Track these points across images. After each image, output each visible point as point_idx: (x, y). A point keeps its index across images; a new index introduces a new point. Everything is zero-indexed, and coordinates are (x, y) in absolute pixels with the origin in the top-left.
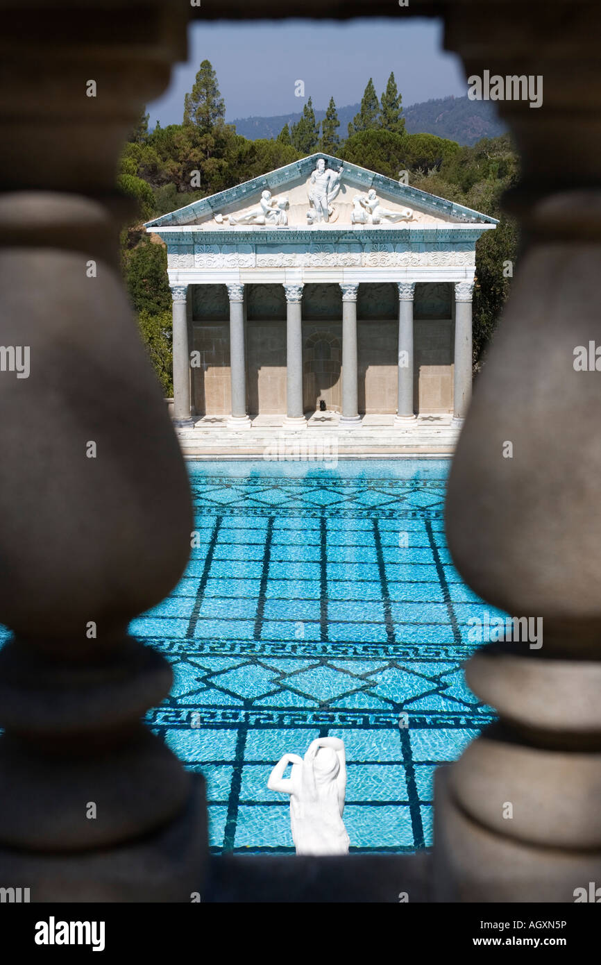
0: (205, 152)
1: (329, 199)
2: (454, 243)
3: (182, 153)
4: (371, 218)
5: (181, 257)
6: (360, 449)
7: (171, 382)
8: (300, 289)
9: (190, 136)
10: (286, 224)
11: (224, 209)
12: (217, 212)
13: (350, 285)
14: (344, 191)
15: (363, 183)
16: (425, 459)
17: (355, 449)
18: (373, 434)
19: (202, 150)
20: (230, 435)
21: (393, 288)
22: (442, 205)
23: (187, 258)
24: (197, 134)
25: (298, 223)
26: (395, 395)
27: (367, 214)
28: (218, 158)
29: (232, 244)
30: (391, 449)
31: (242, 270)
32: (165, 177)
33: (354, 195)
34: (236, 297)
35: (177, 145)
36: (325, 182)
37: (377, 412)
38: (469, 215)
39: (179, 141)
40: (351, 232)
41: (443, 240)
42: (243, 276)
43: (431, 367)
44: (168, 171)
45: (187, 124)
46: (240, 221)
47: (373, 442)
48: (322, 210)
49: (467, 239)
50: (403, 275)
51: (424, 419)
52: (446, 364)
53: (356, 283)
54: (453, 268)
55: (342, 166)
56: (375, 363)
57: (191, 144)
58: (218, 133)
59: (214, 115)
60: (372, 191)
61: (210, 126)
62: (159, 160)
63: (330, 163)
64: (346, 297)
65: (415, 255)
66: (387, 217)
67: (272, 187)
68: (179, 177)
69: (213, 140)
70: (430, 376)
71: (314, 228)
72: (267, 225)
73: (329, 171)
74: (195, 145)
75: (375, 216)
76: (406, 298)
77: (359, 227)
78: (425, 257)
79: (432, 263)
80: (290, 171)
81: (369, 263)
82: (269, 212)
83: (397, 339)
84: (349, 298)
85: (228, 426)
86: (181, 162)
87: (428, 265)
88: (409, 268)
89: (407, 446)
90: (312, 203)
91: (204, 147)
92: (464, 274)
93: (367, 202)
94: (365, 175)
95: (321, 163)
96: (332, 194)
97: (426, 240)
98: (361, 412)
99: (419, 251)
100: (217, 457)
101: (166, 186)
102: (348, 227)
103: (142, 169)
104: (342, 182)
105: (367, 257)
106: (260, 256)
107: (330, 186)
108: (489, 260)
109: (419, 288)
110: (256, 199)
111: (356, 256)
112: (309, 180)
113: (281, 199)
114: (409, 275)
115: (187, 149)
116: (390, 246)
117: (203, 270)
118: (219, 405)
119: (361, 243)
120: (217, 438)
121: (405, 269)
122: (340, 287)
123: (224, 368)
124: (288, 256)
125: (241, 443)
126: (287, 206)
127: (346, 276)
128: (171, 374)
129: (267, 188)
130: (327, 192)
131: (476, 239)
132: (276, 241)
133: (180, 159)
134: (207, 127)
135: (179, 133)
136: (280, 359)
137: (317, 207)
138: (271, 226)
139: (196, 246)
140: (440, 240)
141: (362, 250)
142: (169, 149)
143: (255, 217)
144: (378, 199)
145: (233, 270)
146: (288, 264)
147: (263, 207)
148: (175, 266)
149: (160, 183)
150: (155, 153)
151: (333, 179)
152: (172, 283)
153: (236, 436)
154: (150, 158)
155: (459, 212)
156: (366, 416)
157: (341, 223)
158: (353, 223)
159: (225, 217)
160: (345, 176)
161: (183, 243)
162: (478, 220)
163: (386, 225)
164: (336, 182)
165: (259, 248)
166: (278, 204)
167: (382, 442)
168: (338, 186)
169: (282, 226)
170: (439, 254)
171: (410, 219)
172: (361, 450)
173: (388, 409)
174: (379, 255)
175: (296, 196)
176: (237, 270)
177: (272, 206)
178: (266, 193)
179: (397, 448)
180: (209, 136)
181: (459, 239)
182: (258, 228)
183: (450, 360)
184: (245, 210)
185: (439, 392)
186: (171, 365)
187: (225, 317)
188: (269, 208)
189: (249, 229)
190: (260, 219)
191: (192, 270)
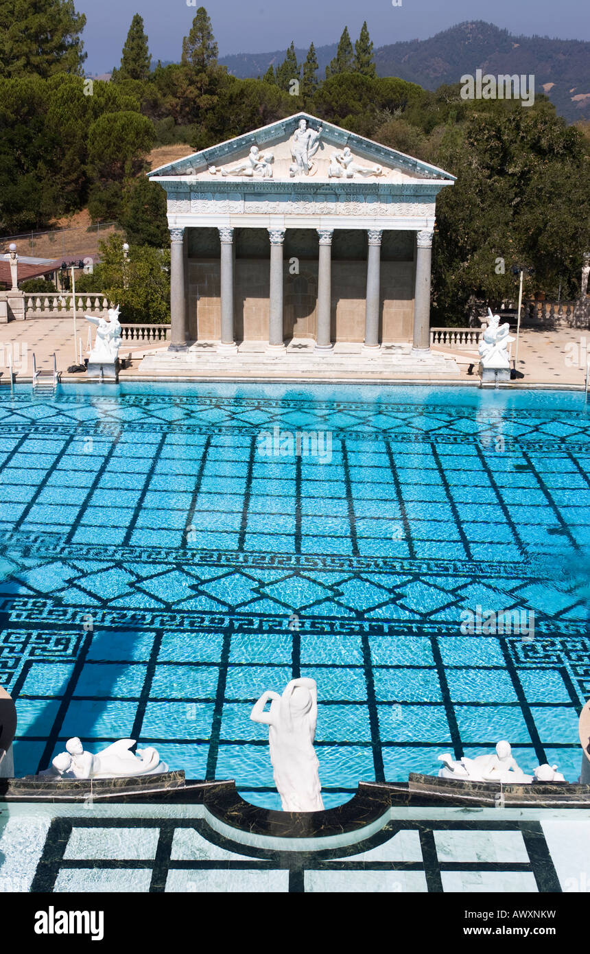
0: (200, 89)
1: (309, 155)
2: (417, 196)
3: (180, 90)
4: (345, 172)
5: (179, 203)
6: (331, 374)
7: (169, 309)
8: (282, 233)
9: (187, 75)
10: (271, 176)
11: (217, 161)
12: (211, 165)
13: (326, 231)
14: (323, 148)
15: (339, 142)
16: (387, 384)
17: (327, 374)
18: (344, 361)
19: (197, 88)
20: (219, 359)
21: (364, 234)
22: (408, 163)
23: (184, 204)
24: (193, 73)
25: (281, 175)
26: (363, 326)
27: (342, 169)
28: (211, 95)
29: (223, 192)
30: (359, 375)
31: (232, 216)
32: (165, 111)
33: (331, 151)
34: (226, 239)
35: (175, 82)
36: (306, 140)
37: (347, 341)
38: (431, 172)
39: (177, 79)
40: (328, 184)
41: (408, 193)
42: (234, 221)
43: (395, 301)
44: (168, 106)
45: (185, 64)
46: (231, 173)
47: (343, 368)
48: (303, 164)
49: (429, 193)
50: (373, 223)
51: (388, 348)
52: (408, 299)
53: (331, 229)
54: (415, 218)
55: (321, 126)
56: (346, 297)
57: (187, 82)
58: (212, 72)
59: (209, 56)
60: (347, 149)
61: (204, 66)
62: (159, 96)
63: (310, 124)
64: (322, 241)
65: (384, 206)
66: (360, 172)
67: (259, 143)
68: (177, 111)
69: (207, 79)
70: (393, 310)
71: (296, 180)
72: (254, 177)
73: (310, 130)
74: (192, 83)
75: (349, 171)
76: (374, 243)
77: (334, 181)
78: (392, 207)
79: (398, 213)
80: (276, 129)
81: (343, 212)
82: (256, 165)
83: (366, 277)
84: (325, 241)
85: (218, 352)
86: (179, 98)
87: (394, 215)
88: (378, 217)
89: (373, 372)
90: (294, 158)
91: (199, 85)
92: (425, 224)
93: (342, 159)
94: (341, 135)
95: (303, 123)
96: (311, 151)
97: (393, 193)
98: (333, 340)
99: (387, 202)
100: (208, 379)
101: (165, 120)
102: (327, 181)
103: (145, 103)
104: (320, 140)
105: (341, 206)
106: (248, 204)
107: (310, 144)
108: (447, 209)
109: (386, 234)
110: (246, 153)
111: (331, 205)
112: (292, 138)
113: (267, 153)
114: (378, 223)
115: (185, 86)
116: (361, 197)
117: (199, 215)
118: (211, 332)
119: (336, 194)
120: (208, 361)
121: (374, 217)
122: (317, 232)
123: (215, 299)
124: (273, 204)
125: (228, 366)
126: (272, 160)
127: (322, 223)
128: (169, 303)
129: (255, 144)
130: (307, 149)
131: (436, 193)
132: (262, 190)
133: (178, 95)
134: (201, 66)
135: (178, 71)
136: (264, 292)
137: (299, 162)
138: (258, 178)
139: (192, 194)
140: (405, 193)
141: (337, 200)
142: (168, 86)
143: (244, 170)
144: (352, 155)
145: (224, 215)
146: (271, 211)
147: (251, 161)
148: (174, 211)
149: (160, 116)
150: (156, 89)
151: (313, 137)
152: (171, 226)
153: (225, 360)
154: (151, 93)
155: (423, 169)
156: (337, 344)
157: (319, 176)
158: (330, 177)
159: (218, 168)
160: (324, 135)
161: (181, 190)
162: (439, 176)
163: (359, 179)
164: (316, 141)
165: (247, 197)
166: (265, 158)
167: (350, 368)
168: (317, 144)
169: (267, 178)
170: (404, 205)
171: (380, 175)
172: (333, 375)
173: (356, 338)
174: (352, 205)
175: (281, 151)
176: (228, 215)
177: (259, 160)
178: (254, 149)
179: (363, 374)
180: (203, 75)
181: (422, 193)
182: (246, 180)
183: (411, 295)
184: (235, 162)
185: (401, 324)
186: (169, 294)
187: (217, 255)
188: (257, 162)
189: (239, 180)
190: (249, 171)
191: (188, 215)
